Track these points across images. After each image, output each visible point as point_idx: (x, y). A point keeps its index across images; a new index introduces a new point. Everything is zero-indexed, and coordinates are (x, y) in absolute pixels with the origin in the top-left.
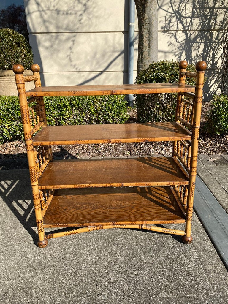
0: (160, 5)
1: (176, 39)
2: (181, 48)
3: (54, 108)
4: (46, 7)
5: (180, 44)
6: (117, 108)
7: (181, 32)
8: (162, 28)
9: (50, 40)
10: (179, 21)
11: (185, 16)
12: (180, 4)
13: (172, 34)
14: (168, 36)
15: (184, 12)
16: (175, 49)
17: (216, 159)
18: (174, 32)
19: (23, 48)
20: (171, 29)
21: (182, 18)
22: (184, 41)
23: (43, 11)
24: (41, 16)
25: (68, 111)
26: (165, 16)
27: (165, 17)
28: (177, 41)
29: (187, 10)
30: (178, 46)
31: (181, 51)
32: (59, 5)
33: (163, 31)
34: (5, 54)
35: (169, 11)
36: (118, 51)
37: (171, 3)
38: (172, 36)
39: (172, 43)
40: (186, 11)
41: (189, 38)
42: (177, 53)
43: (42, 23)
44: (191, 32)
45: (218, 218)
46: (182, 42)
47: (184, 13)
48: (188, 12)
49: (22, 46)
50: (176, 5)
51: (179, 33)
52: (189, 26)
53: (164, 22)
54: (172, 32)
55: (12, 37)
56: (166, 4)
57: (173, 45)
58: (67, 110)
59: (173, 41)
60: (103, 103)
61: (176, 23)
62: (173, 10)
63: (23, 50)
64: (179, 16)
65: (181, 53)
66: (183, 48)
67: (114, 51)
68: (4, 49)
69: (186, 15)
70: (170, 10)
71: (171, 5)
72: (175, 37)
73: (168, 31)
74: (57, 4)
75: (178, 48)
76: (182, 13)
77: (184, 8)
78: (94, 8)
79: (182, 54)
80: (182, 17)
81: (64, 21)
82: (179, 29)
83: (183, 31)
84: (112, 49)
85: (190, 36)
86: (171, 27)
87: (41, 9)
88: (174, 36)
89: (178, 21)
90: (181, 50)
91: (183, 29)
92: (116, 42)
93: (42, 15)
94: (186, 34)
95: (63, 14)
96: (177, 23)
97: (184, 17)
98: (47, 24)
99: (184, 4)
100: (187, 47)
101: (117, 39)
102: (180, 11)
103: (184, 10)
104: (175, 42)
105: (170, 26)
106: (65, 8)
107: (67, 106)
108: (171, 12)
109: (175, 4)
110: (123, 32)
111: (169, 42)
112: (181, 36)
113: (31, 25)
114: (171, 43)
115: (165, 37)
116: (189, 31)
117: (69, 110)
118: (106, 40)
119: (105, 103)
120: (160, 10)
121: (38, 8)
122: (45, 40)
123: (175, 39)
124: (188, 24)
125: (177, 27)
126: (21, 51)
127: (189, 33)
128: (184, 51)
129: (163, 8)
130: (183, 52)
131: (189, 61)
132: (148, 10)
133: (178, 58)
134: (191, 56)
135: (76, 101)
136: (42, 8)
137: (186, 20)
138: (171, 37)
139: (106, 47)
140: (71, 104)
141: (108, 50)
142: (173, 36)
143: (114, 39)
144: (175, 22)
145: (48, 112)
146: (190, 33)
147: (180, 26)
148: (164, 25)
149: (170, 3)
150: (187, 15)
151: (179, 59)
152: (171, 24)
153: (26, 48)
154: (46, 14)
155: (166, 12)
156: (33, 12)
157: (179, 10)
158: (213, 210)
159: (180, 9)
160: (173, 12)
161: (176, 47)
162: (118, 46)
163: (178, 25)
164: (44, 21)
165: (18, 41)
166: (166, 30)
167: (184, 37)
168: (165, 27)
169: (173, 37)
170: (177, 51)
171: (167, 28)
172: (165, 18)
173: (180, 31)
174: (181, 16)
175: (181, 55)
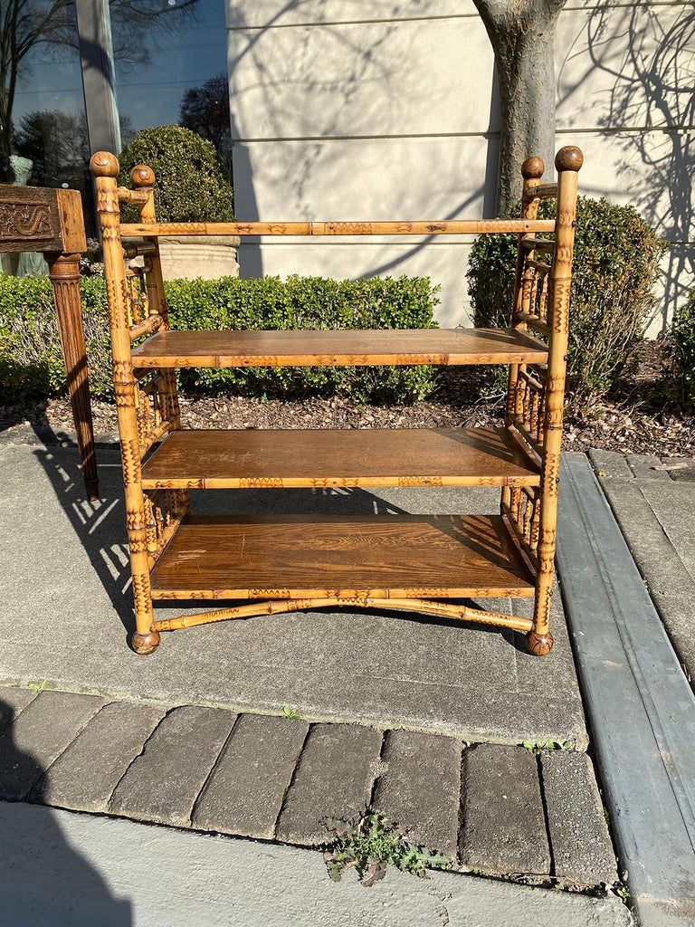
0: (596, 57)
1: (644, 154)
2: (658, 181)
3: (254, 310)
4: (280, 73)
5: (656, 168)
6: (409, 316)
7: (661, 132)
8: (601, 122)
9: (283, 161)
10: (654, 102)
11: (673, 86)
12: (658, 53)
13: (630, 140)
14: (619, 144)
15: (670, 74)
16: (639, 184)
17: (676, 468)
18: (638, 133)
19: (210, 175)
20: (629, 124)
21: (664, 94)
22: (667, 160)
23: (273, 84)
24: (266, 99)
25: (287, 318)
26: (612, 88)
27: (613, 90)
28: (646, 158)
29: (679, 70)
30: (648, 173)
31: (657, 189)
32: (313, 68)
33: (602, 131)
34: (162, 189)
35: (623, 74)
36: (469, 190)
37: (632, 52)
38: (631, 144)
39: (631, 164)
40: (676, 71)
41: (683, 150)
42: (643, 195)
43: (266, 117)
44: (688, 132)
45: (608, 576)
46: (661, 164)
47: (670, 80)
48: (681, 74)
49: (207, 169)
50: (646, 57)
51: (653, 136)
52: (685, 114)
53: (609, 106)
54: (632, 133)
55: (185, 146)
56: (616, 55)
57: (634, 170)
58: (285, 317)
59: (635, 159)
60: (376, 301)
61: (644, 107)
62: (636, 69)
63: (207, 180)
64: (653, 88)
65: (656, 193)
66: (662, 178)
67: (454, 190)
68: (163, 176)
69: (676, 84)
70: (629, 71)
71: (630, 57)
72: (641, 149)
73: (619, 129)
74: (310, 64)
75: (648, 180)
76: (665, 79)
77: (672, 65)
78: (408, 71)
79: (660, 199)
80: (664, 90)
81: (325, 110)
82: (654, 125)
83: (665, 130)
84: (449, 182)
85: (687, 145)
86: (629, 118)
87: (267, 80)
88: (637, 144)
89: (650, 103)
90: (658, 185)
91: (665, 125)
92: (462, 163)
93: (270, 95)
94: (676, 139)
95: (324, 89)
96: (649, 108)
97: (669, 89)
98: (280, 119)
99: (672, 52)
100: (676, 178)
101: (466, 154)
102: (657, 74)
103: (673, 70)
104: (640, 163)
105: (626, 117)
106: (330, 76)
107: (285, 306)
108: (630, 77)
109: (644, 54)
110: (485, 135)
111: (619, 162)
112: (659, 146)
113: (238, 122)
114: (627, 166)
115: (609, 147)
116: (685, 129)
117: (290, 317)
118: (434, 157)
119: (380, 300)
120: (599, 72)
121: (261, 77)
122: (271, 163)
123: (639, 154)
124: (682, 111)
125: (649, 119)
126: (202, 182)
127: (685, 136)
128: (667, 189)
129: (606, 65)
130: (662, 191)
131: (680, 217)
132: (525, 67)
133: (647, 208)
134: (690, 202)
135: (307, 293)
136: (270, 77)
137: (677, 98)
138: (625, 149)
139: (435, 176)
140: (295, 302)
141: (438, 187)
142: (634, 145)
143: (458, 155)
144: (641, 104)
145: (239, 320)
146: (689, 135)
147: (658, 116)
148: (608, 113)
149: (628, 51)
150: (681, 85)
151: (649, 211)
152: (629, 112)
153: (216, 175)
154: (279, 92)
155: (617, 77)
156: (248, 89)
157: (654, 69)
158: (602, 561)
159: (658, 66)
160: (636, 77)
161: (643, 175)
162: (466, 174)
163: (651, 113)
164: (273, 112)
165: (196, 156)
166: (611, 127)
167: (669, 148)
168: (609, 118)
169: (633, 150)
170: (645, 190)
171: (614, 123)
172: (611, 93)
173: (657, 128)
174: (662, 87)
175: (656, 201)
